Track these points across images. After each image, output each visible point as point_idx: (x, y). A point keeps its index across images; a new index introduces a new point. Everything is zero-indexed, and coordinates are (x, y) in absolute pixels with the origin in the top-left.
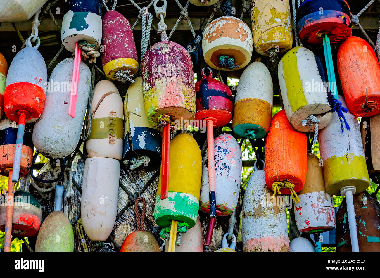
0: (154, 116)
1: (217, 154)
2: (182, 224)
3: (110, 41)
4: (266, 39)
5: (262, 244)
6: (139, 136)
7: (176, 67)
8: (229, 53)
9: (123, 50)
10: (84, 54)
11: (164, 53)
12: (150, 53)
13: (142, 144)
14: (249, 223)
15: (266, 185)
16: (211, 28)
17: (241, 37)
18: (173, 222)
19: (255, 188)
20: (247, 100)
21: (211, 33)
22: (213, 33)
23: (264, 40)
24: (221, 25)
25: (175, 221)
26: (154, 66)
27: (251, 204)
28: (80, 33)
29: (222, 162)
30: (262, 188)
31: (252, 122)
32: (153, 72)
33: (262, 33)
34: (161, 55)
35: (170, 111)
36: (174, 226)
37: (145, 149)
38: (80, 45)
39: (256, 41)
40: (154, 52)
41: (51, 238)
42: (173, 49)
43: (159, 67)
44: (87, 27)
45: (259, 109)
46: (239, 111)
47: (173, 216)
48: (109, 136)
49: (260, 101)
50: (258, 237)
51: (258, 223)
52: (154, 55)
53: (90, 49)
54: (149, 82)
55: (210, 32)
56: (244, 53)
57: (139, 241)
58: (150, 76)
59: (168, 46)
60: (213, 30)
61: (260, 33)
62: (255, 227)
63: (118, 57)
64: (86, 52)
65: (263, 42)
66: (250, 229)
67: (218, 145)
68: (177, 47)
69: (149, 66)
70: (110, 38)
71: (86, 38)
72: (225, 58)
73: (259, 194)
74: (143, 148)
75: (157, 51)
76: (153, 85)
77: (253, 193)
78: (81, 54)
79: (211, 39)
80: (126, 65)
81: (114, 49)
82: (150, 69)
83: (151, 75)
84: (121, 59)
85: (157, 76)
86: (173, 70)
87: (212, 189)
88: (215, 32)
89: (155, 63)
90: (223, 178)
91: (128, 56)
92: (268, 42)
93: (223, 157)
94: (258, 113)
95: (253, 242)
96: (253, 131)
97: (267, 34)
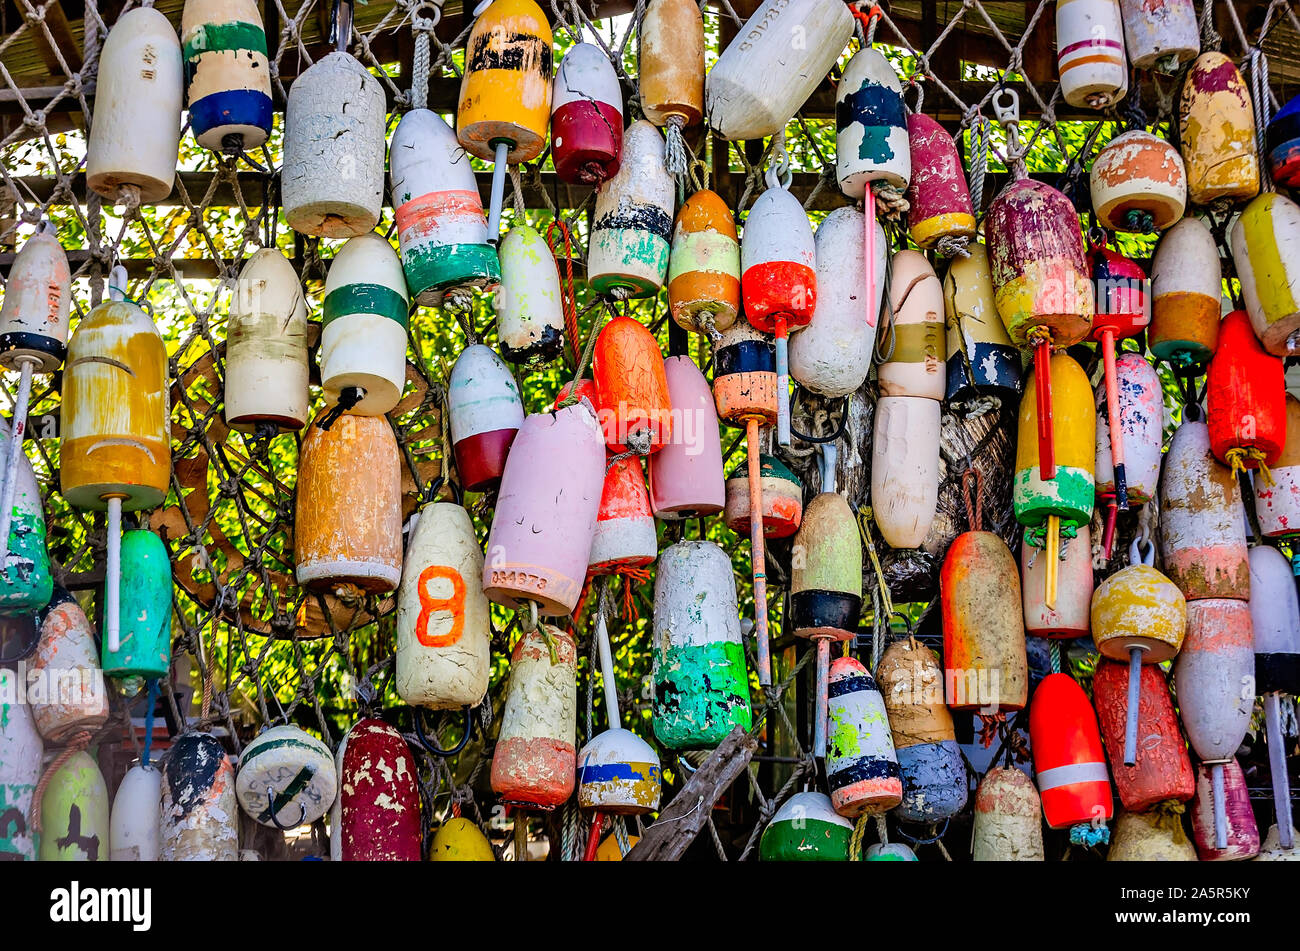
0: (1021, 327)
1: (1123, 394)
2: (1068, 523)
3: (925, 178)
4: (1216, 181)
5: (1205, 558)
6: (985, 360)
7: (1060, 238)
8: (1146, 206)
9: (950, 196)
10: (882, 205)
11: (1034, 209)
12: (1006, 206)
13: (992, 376)
14: (1179, 519)
15: (1210, 451)
16: (1112, 157)
17: (1170, 179)
18: (1051, 518)
19: (1189, 456)
20: (1180, 296)
21: (1113, 168)
22: (1117, 170)
23: (1211, 183)
24: (1134, 155)
25: (1055, 516)
26: (1017, 234)
27: (1182, 485)
28: (881, 168)
29: (1133, 409)
30: (1202, 457)
31: (1189, 337)
32: (1018, 245)
33: (1208, 169)
34: (1030, 213)
35: (1052, 322)
36: (1054, 526)
37: (996, 384)
38: (877, 189)
39: (1194, 183)
40: (1014, 206)
41: (828, 543)
42: (1050, 201)
43: (1028, 237)
44: (891, 156)
45: (1202, 312)
46: (1164, 316)
47: (1055, 509)
48: (927, 358)
49: (1202, 297)
50: (1197, 547)
51: (1197, 520)
52: (1018, 212)
53: (894, 196)
54: (1011, 263)
55: (1111, 165)
56: (1173, 207)
57: (982, 550)
58: (1011, 251)
59: (1041, 195)
60: (1117, 163)
61: (1203, 169)
62: (1191, 529)
63: (943, 212)
64: (886, 201)
65: (1209, 186)
66: (1181, 532)
67: (1121, 376)
68: (1057, 197)
69: (1008, 233)
70: (925, 173)
71: (889, 177)
72: (1139, 216)
73: (1198, 468)
74: (992, 382)
75: (1021, 204)
76: (1020, 272)
77: (1185, 466)
78: (877, 205)
79: (1115, 179)
80: (958, 227)
81: (934, 195)
82: (1011, 239)
83: (1013, 252)
84: (949, 215)
85: (1027, 254)
86: (1055, 242)
87: (1119, 461)
88: (1121, 167)
89: (1020, 228)
90: (1137, 439)
91: (962, 210)
92: (1219, 187)
93: (1133, 399)
94: (1200, 320)
95: (1189, 554)
96: (1189, 354)
97: (1218, 172)
